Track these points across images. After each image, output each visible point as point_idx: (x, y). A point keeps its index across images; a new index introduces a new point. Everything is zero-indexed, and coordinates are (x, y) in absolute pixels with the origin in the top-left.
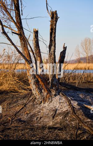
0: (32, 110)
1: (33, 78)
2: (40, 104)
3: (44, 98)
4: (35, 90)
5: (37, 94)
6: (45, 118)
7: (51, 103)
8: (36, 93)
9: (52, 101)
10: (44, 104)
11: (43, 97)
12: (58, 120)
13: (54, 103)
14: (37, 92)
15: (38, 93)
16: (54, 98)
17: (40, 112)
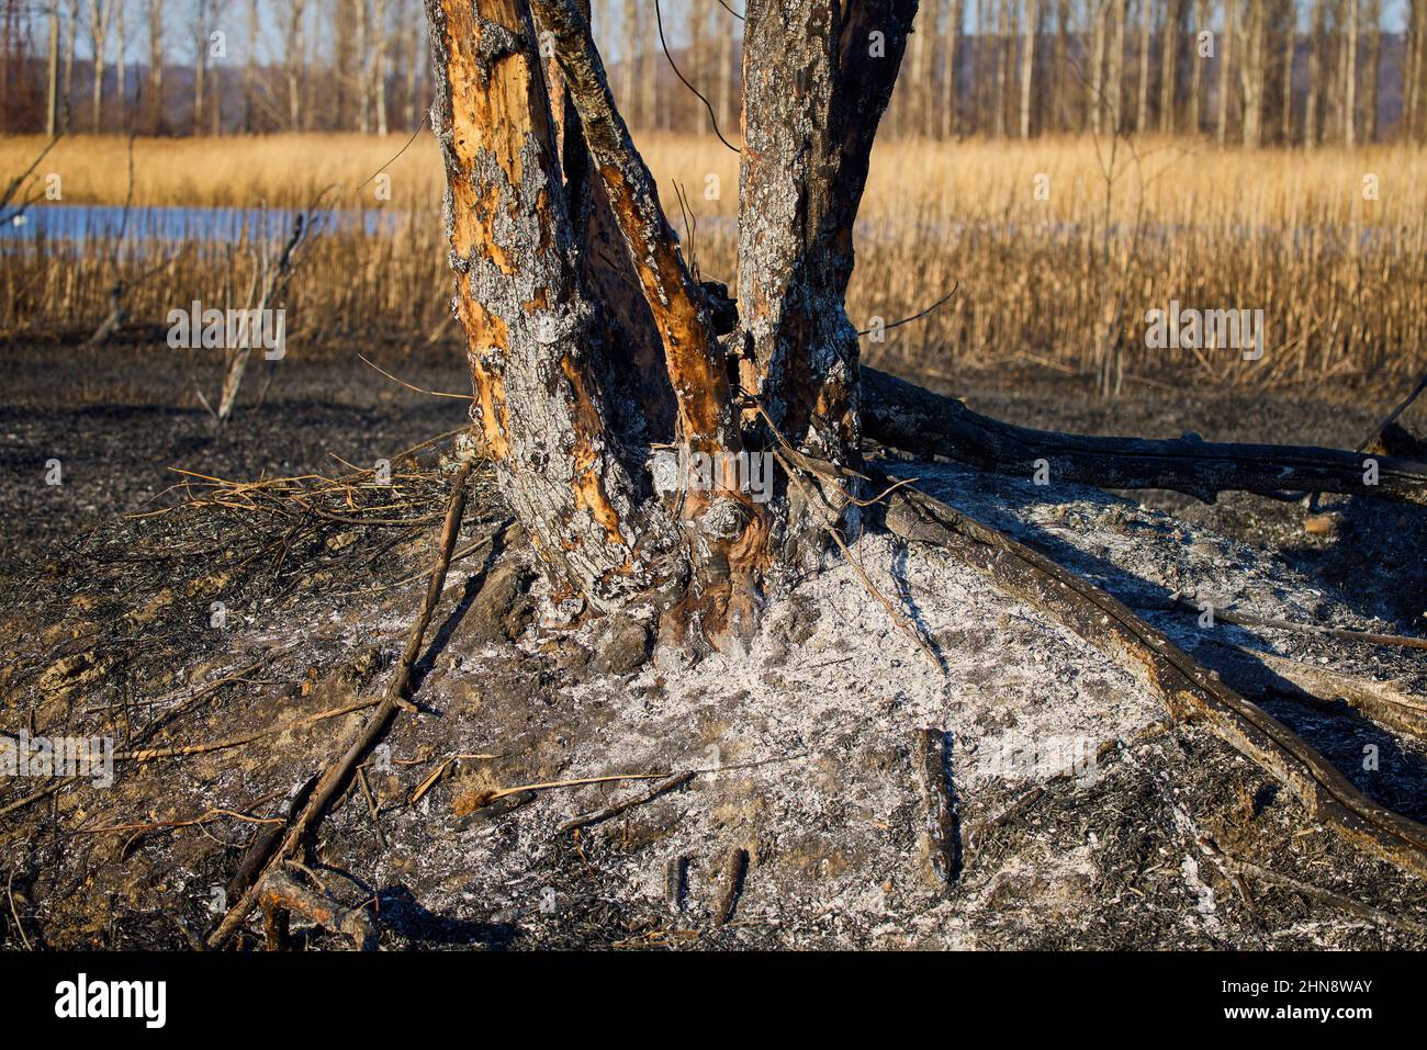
0: (548, 748)
1: (540, 293)
2: (637, 666)
3: (685, 580)
4: (558, 466)
5: (580, 521)
6: (813, 874)
7: (802, 653)
8: (565, 514)
9: (813, 617)
10: (698, 657)
11: (670, 566)
12: (1057, 898)
13: (842, 645)
14: (591, 496)
15: (607, 502)
16: (821, 570)
17: (686, 781)
